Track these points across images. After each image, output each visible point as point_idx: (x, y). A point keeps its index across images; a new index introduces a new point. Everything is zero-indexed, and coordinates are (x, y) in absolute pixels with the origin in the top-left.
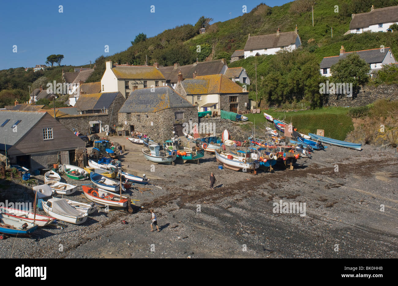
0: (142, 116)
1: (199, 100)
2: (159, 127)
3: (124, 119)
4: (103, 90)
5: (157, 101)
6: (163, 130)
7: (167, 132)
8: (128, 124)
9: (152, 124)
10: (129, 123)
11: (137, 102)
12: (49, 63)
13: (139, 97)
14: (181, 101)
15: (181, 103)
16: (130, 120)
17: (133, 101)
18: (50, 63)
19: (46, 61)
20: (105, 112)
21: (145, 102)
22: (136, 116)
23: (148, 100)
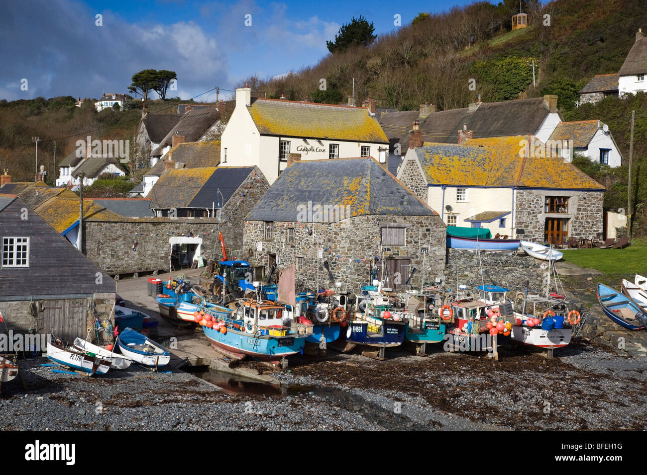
0: (297, 232)
1: (462, 201)
2: (335, 263)
3: (257, 236)
4: (226, 162)
5: (338, 195)
6: (344, 272)
7: (356, 277)
8: (266, 249)
9: (320, 254)
10: (267, 247)
11: (292, 196)
12: (137, 90)
13: (300, 182)
14: (403, 197)
15: (402, 203)
16: (269, 241)
17: (283, 191)
18: (140, 91)
19: (130, 86)
20: (215, 216)
21: (312, 194)
22: (284, 231)
23: (319, 191)
